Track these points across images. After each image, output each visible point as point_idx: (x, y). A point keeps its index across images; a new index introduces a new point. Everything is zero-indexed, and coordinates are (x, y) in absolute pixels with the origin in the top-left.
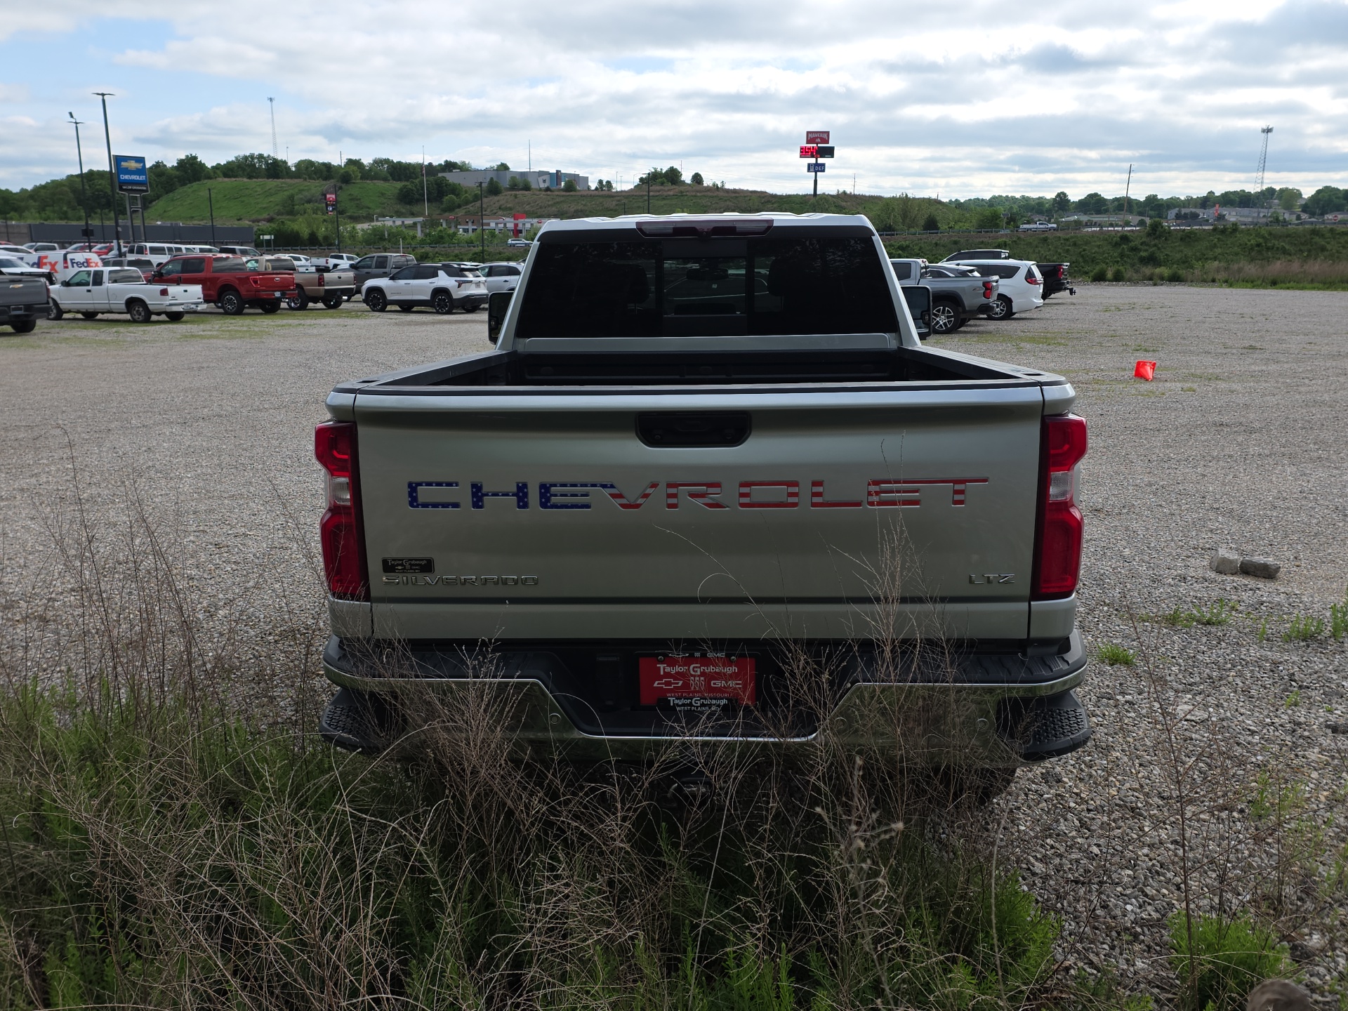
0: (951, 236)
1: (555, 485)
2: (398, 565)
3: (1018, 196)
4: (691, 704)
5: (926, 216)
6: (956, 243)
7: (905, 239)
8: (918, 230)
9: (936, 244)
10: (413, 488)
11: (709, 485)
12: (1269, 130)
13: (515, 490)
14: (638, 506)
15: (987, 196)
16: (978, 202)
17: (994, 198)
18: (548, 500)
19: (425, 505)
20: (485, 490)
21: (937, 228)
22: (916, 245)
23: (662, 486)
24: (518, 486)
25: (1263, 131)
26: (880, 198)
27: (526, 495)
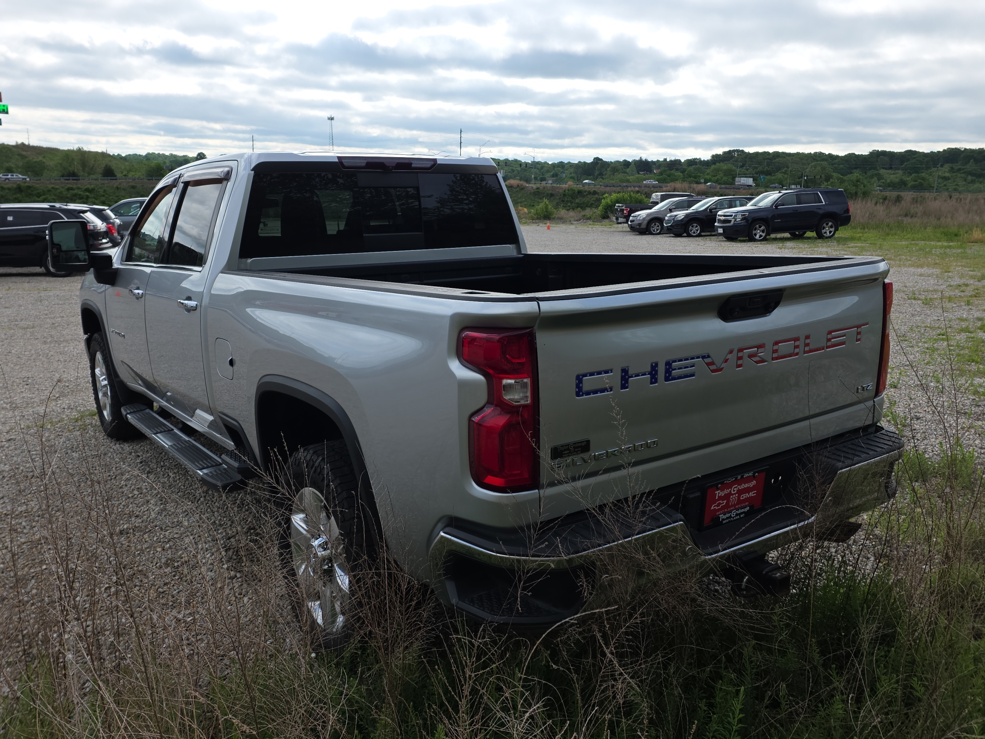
0: (129, 182)
1: (675, 362)
2: (565, 450)
3: (167, 153)
4: (730, 517)
5: (103, 166)
6: (133, 187)
7: (90, 184)
8: (100, 176)
9: (117, 188)
10: (579, 379)
11: (759, 347)
12: (332, 119)
13: (649, 369)
14: (721, 370)
15: (143, 153)
16: (136, 157)
17: (148, 154)
18: (670, 373)
19: (588, 393)
20: (630, 373)
21: (115, 176)
22: (101, 188)
23: (735, 351)
24: (652, 365)
25: (329, 119)
26: (56, 150)
27: (656, 372)
